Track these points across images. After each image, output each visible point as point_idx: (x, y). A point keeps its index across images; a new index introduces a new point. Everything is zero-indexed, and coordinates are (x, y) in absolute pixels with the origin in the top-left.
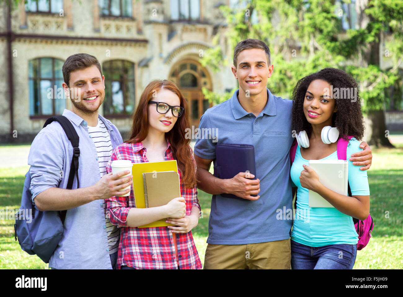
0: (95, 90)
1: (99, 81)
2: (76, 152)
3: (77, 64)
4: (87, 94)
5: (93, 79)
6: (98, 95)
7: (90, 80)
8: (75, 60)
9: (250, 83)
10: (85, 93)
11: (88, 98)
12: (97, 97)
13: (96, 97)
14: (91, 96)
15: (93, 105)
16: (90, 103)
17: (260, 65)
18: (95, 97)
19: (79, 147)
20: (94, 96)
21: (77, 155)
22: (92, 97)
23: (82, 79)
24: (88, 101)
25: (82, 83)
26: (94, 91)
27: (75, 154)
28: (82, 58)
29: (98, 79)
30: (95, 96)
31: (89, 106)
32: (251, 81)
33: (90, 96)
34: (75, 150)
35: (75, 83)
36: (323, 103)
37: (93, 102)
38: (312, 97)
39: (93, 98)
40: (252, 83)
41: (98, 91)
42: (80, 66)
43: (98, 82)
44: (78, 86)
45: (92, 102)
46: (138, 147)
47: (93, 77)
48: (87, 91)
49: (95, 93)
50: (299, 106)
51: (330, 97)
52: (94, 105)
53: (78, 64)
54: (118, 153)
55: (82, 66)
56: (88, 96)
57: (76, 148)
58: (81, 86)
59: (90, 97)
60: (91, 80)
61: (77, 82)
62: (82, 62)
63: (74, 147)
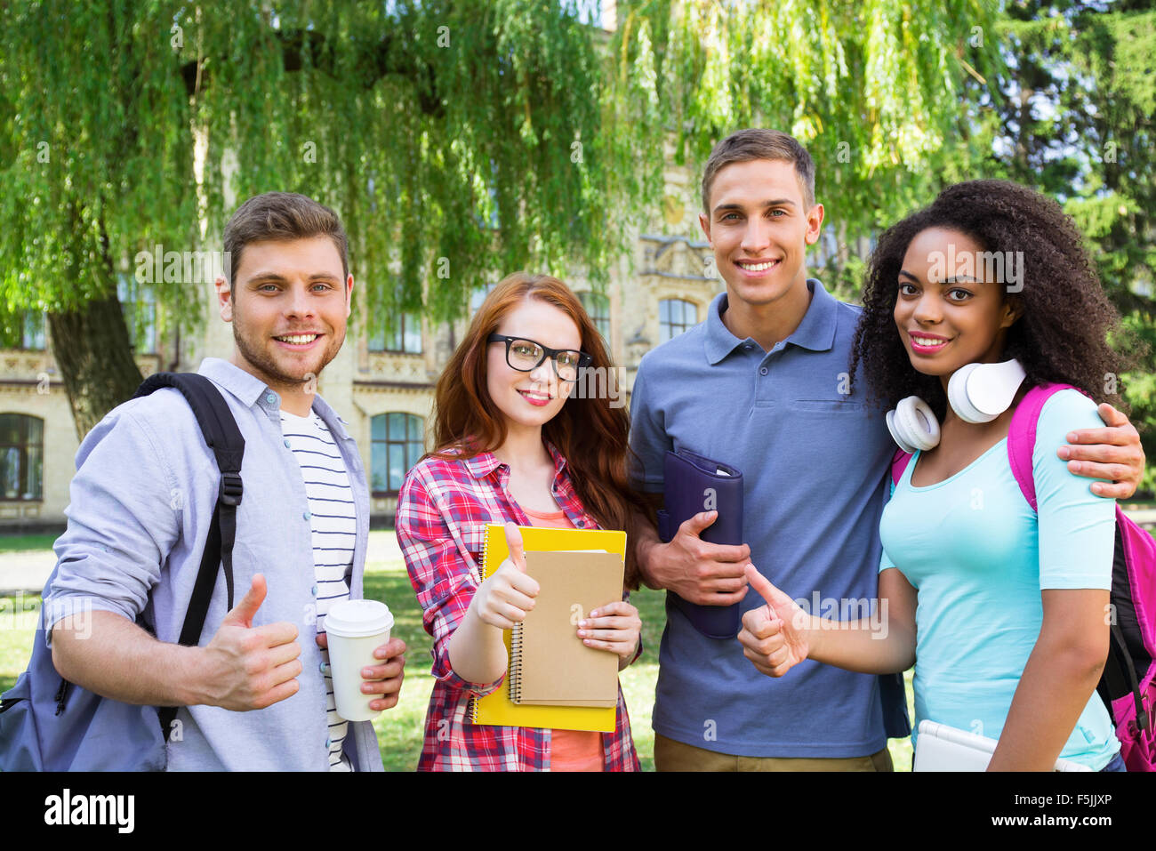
0: (313, 312)
1: (331, 287)
2: (229, 488)
3: (269, 220)
4: (288, 323)
5: (314, 277)
6: (320, 332)
7: (303, 280)
8: (265, 209)
9: (747, 267)
10: (282, 318)
11: (287, 335)
12: (318, 336)
13: (314, 337)
14: (298, 331)
15: (300, 359)
16: (291, 353)
17: (778, 212)
18: (310, 338)
19: (240, 473)
20: (306, 334)
21: (230, 500)
22: (300, 335)
23: (278, 272)
24: (286, 345)
25: (274, 285)
26: (309, 316)
27: (225, 497)
28: (289, 205)
29: (330, 281)
30: (311, 334)
31: (286, 363)
32: (750, 263)
33: (294, 331)
34: (229, 482)
35: (253, 281)
36: (953, 303)
37: (302, 351)
38: (916, 288)
39: (305, 339)
40: (753, 268)
41: (325, 320)
42: (278, 226)
43: (328, 292)
44: (261, 292)
45: (298, 351)
46: (483, 464)
47: (314, 273)
48: (287, 312)
49: (312, 325)
50: (881, 321)
51: (975, 279)
52: (304, 361)
53: (274, 219)
54: (429, 478)
55: (286, 228)
56: (290, 331)
57: (230, 475)
58: (270, 292)
59: (293, 335)
60: (307, 278)
61: (261, 279)
62: (287, 216)
63: (222, 472)
